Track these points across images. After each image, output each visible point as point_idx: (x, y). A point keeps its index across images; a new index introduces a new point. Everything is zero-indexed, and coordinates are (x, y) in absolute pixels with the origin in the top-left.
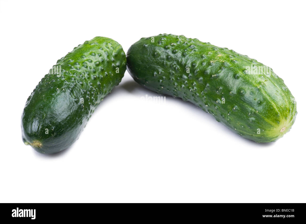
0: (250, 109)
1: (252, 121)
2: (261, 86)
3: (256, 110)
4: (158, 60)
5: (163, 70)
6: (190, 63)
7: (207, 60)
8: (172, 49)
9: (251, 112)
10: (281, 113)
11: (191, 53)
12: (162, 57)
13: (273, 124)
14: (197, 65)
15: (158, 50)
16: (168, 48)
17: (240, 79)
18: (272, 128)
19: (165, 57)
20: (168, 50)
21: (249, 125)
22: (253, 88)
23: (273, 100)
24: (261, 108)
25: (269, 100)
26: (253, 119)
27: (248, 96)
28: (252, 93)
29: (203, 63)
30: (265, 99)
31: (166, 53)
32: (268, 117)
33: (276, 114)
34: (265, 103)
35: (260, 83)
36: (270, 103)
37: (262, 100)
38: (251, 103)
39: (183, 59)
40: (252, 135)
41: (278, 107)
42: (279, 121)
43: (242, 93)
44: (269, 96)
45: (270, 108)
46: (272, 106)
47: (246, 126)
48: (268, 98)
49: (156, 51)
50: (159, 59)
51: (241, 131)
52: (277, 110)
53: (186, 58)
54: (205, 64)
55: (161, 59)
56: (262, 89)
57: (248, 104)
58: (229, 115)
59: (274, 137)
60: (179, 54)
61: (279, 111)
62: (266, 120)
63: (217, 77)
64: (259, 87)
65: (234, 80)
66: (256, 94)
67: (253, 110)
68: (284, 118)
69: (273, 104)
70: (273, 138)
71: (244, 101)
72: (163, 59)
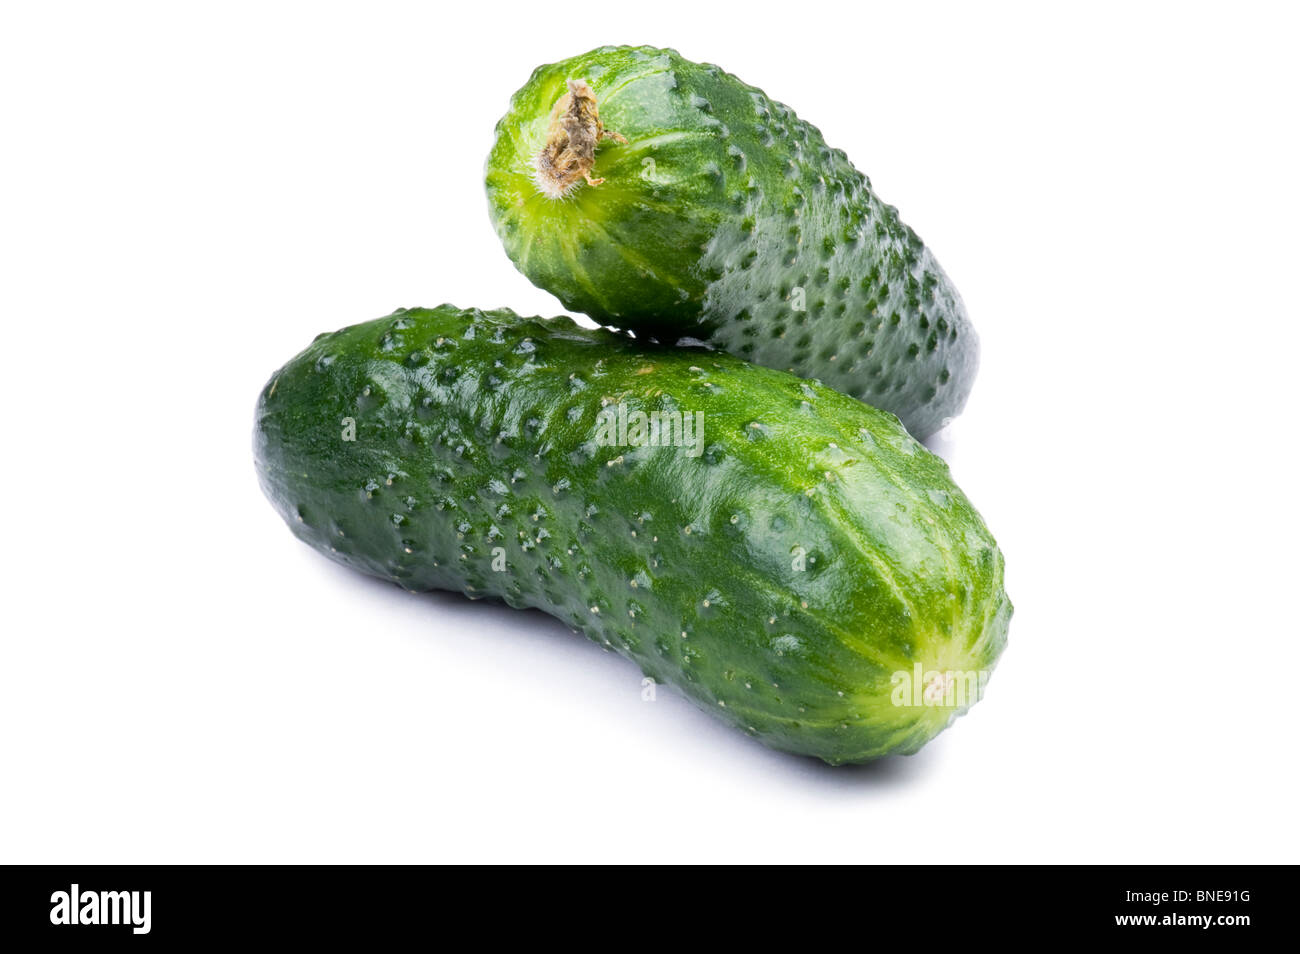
0: (775, 596)
1: (786, 653)
2: (821, 487)
3: (798, 598)
4: (379, 421)
5: (401, 468)
6: (518, 418)
7: (588, 397)
8: (440, 362)
9: (779, 608)
10: (919, 606)
11: (521, 373)
12: (395, 405)
13: (883, 659)
14: (545, 424)
15: (378, 379)
16: (423, 362)
17: (730, 462)
18: (879, 678)
19: (406, 402)
20: (422, 371)
21: (776, 676)
22: (786, 497)
23: (880, 548)
24: (820, 589)
25: (860, 548)
26: (790, 641)
27: (760, 537)
28: (779, 519)
29: (572, 412)
30: (840, 545)
31: (412, 383)
32: (856, 629)
33: (895, 610)
34: (838, 564)
35: (818, 474)
36: (862, 559)
37: (825, 549)
38: (776, 566)
39: (488, 403)
40: (797, 725)
41: (901, 579)
42: (913, 646)
43: (734, 528)
44: (860, 529)
45: (862, 581)
46: (873, 575)
47: (762, 679)
48: (854, 537)
49: (369, 381)
50: (381, 415)
51: (748, 711)
52: (897, 592)
53: (498, 396)
54: (577, 414)
55: (391, 414)
56: (826, 501)
57: (764, 575)
58: (688, 639)
59: (895, 724)
60: (469, 384)
61: (907, 595)
62: (849, 641)
63: (630, 465)
64: (810, 493)
65: (702, 470)
66: (800, 522)
67: (789, 601)
68: (936, 629)
69: (878, 563)
70: (894, 730)
71: (749, 563)
72: (402, 415)
